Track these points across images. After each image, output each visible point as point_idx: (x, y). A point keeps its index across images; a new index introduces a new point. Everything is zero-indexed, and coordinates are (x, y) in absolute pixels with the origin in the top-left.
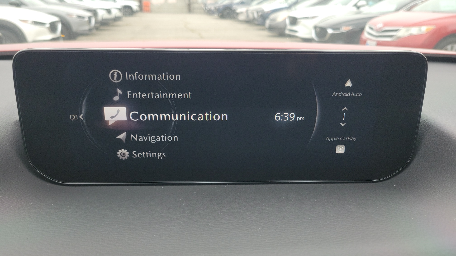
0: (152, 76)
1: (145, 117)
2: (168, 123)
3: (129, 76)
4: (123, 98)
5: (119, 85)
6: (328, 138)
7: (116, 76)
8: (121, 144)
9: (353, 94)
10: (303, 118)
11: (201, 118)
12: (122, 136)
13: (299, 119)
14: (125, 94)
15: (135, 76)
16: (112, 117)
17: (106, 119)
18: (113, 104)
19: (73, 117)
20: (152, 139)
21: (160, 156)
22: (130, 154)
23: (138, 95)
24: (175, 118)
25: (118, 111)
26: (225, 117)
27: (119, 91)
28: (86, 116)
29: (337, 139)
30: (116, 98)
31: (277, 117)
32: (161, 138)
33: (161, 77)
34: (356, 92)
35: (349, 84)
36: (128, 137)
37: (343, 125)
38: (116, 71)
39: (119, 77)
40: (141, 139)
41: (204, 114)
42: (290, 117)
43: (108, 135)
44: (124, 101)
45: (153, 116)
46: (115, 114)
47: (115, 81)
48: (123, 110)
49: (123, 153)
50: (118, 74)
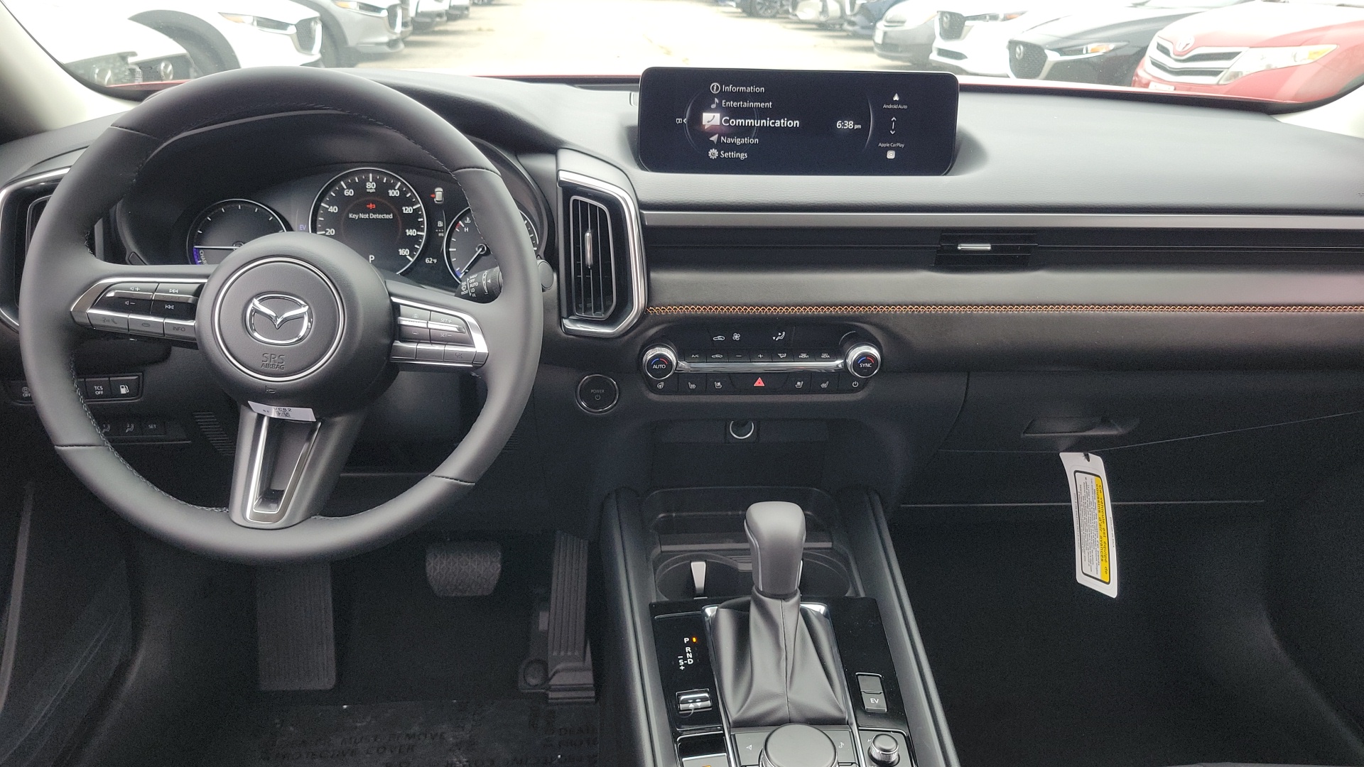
0: (742, 89)
1: (734, 122)
2: (751, 128)
3: (725, 89)
4: (719, 105)
5: (717, 96)
6: (880, 145)
7: (715, 88)
8: (712, 145)
9: (900, 107)
10: (859, 126)
11: (778, 124)
12: (714, 138)
13: (856, 127)
14: (721, 102)
15: (730, 88)
16: (708, 122)
17: (704, 123)
18: (709, 110)
19: (679, 120)
20: (738, 141)
21: (743, 156)
22: (720, 154)
23: (731, 104)
24: (757, 123)
25: (714, 117)
26: (797, 123)
27: (716, 100)
28: (688, 121)
29: (888, 145)
30: (713, 106)
31: (839, 125)
32: (745, 140)
33: (749, 89)
34: (902, 105)
35: (896, 98)
36: (719, 139)
37: (893, 133)
38: (716, 84)
39: (717, 90)
40: (729, 140)
41: (780, 120)
42: (850, 125)
43: (703, 138)
44: (719, 108)
45: (740, 122)
46: (711, 119)
47: (714, 92)
48: (718, 115)
49: (713, 153)
50: (717, 87)
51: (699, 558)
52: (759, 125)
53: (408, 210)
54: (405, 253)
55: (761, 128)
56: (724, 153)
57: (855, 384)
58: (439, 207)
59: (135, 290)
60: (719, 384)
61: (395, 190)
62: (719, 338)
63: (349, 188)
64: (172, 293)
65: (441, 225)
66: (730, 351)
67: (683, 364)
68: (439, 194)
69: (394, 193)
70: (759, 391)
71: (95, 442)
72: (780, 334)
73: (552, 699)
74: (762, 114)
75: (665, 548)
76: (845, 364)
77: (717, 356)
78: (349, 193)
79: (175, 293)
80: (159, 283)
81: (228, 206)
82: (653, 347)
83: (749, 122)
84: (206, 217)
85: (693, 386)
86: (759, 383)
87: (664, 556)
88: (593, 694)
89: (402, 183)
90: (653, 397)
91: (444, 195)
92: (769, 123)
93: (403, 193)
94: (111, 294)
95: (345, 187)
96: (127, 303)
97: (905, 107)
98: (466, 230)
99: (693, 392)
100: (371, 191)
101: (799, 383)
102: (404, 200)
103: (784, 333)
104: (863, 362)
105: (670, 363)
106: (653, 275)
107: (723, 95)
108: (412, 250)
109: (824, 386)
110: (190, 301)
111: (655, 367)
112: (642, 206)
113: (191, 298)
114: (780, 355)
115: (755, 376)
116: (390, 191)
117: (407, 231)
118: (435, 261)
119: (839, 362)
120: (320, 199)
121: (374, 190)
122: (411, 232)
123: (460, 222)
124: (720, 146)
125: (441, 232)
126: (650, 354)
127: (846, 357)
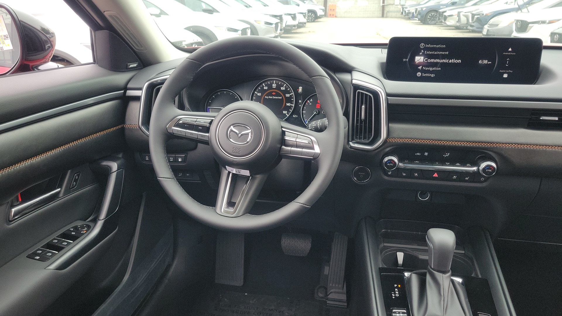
0: (435, 45)
1: (429, 61)
2: (438, 63)
3: (427, 46)
4: (423, 53)
5: (423, 49)
6: (500, 71)
7: (422, 46)
8: (419, 71)
9: (512, 54)
10: (491, 63)
11: (450, 61)
12: (420, 68)
13: (489, 63)
15: (429, 46)
17: (416, 61)
18: (419, 55)
19: (404, 60)
20: (431, 69)
21: (433, 75)
22: (422, 75)
23: (429, 53)
24: (441, 61)
25: (421, 58)
26: (459, 61)
27: (422, 51)
28: (409, 60)
29: (504, 71)
30: (421, 54)
31: (480, 62)
32: (434, 69)
33: (438, 46)
34: (513, 53)
35: (510, 50)
36: (422, 68)
37: (507, 66)
38: (423, 44)
39: (423, 46)
40: (427, 69)
41: (452, 60)
42: (486, 62)
43: (415, 67)
44: (423, 55)
45: (433, 60)
46: (419, 59)
47: (422, 47)
48: (422, 58)
49: (419, 74)
50: (423, 45)
51: (400, 251)
52: (441, 62)
53: (288, 95)
54: (285, 113)
56: (424, 74)
57: (482, 179)
58: (300, 94)
59: (189, 121)
60: (416, 174)
61: (283, 87)
62: (418, 154)
63: (266, 86)
64: (201, 123)
65: (300, 102)
66: (423, 160)
67: (401, 164)
68: (300, 89)
69: (283, 88)
70: (435, 179)
71: (171, 178)
72: (447, 154)
73: (328, 304)
74: (443, 57)
75: (385, 244)
76: (478, 169)
77: (417, 162)
78: (266, 88)
79: (203, 123)
80: (197, 118)
81: (221, 92)
82: (388, 156)
83: (437, 60)
84: (213, 96)
85: (404, 174)
86: (436, 175)
87: (385, 248)
88: (346, 304)
89: (287, 84)
90: (386, 178)
91: (302, 89)
92: (446, 61)
93: (286, 89)
94: (181, 122)
95: (264, 86)
96: (186, 125)
97: (514, 54)
98: (310, 104)
99: (404, 177)
100: (274, 87)
101: (454, 177)
102: (286, 91)
103: (449, 154)
104: (488, 169)
105: (395, 163)
106: (390, 125)
107: (425, 49)
108: (288, 112)
109: (467, 179)
110: (208, 126)
111: (388, 164)
112: (388, 95)
113: (208, 125)
114: (447, 163)
115: (433, 172)
116: (281, 88)
117: (287, 104)
118: (297, 116)
119: (475, 169)
120: (255, 90)
121: (275, 87)
122: (288, 104)
123: (308, 101)
124: (422, 71)
125: (300, 105)
126: (386, 159)
127: (479, 166)
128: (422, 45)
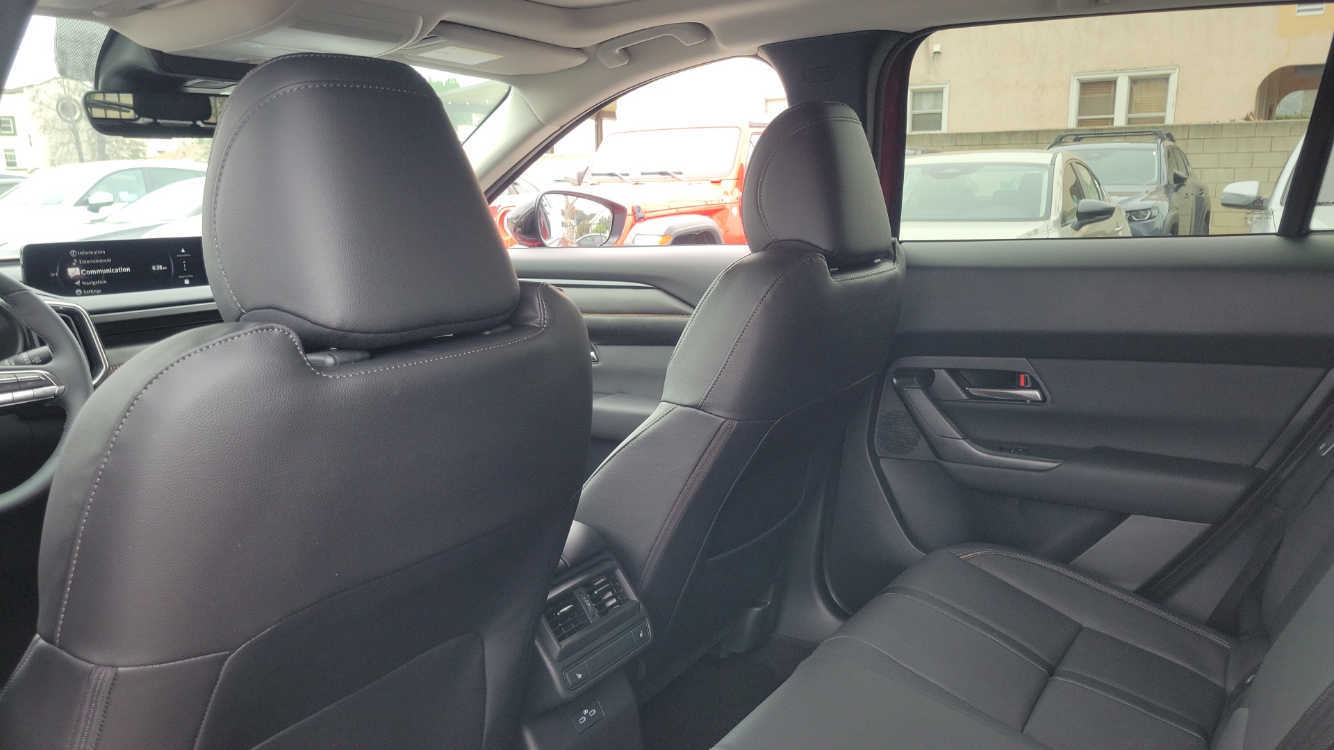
0: (91, 252)
1: (88, 272)
2: (101, 274)
3: (81, 253)
5: (75, 258)
6: (180, 276)
9: (186, 255)
10: (166, 268)
11: (117, 271)
12: (78, 283)
13: (164, 268)
14: (78, 262)
15: (83, 253)
16: (72, 273)
17: (69, 274)
18: (71, 266)
19: (52, 275)
20: (94, 283)
21: (98, 292)
22: (83, 292)
23: (85, 262)
25: (75, 270)
26: (128, 269)
27: (75, 260)
28: (59, 274)
29: (184, 277)
30: (74, 264)
31: (154, 268)
32: (98, 282)
33: (95, 253)
35: (183, 251)
36: (81, 283)
37: (185, 270)
38: (73, 251)
39: (75, 254)
40: (88, 283)
41: (118, 269)
42: (160, 267)
43: (71, 281)
44: (78, 265)
45: (93, 272)
47: (73, 255)
48: (78, 269)
49: (79, 292)
50: (76, 252)
52: (105, 272)
55: (107, 275)
56: (86, 291)
74: (106, 266)
83: (99, 271)
92: (110, 271)
97: (189, 255)
106: (107, 352)
107: (78, 257)
112: (91, 313)
124: (83, 287)
128: (73, 253)
